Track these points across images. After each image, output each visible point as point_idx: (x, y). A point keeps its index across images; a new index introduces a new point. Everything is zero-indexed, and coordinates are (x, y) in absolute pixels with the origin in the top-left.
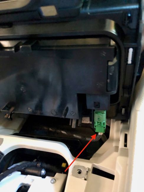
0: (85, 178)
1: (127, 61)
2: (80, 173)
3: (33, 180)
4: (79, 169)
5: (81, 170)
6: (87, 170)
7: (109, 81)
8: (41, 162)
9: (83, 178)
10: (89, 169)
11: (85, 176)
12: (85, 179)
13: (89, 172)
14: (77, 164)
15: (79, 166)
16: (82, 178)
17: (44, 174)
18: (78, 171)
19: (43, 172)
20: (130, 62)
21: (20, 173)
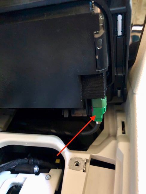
0: (83, 169)
1: (117, 32)
2: (77, 165)
3: (26, 178)
4: (76, 161)
5: (78, 162)
6: (86, 162)
7: (97, 57)
8: (33, 158)
9: (82, 170)
10: (87, 160)
11: (84, 168)
12: (84, 171)
13: (87, 163)
14: (74, 156)
15: (76, 158)
16: (80, 170)
17: (38, 171)
18: (75, 163)
19: (36, 169)
20: (120, 33)
21: (9, 172)
